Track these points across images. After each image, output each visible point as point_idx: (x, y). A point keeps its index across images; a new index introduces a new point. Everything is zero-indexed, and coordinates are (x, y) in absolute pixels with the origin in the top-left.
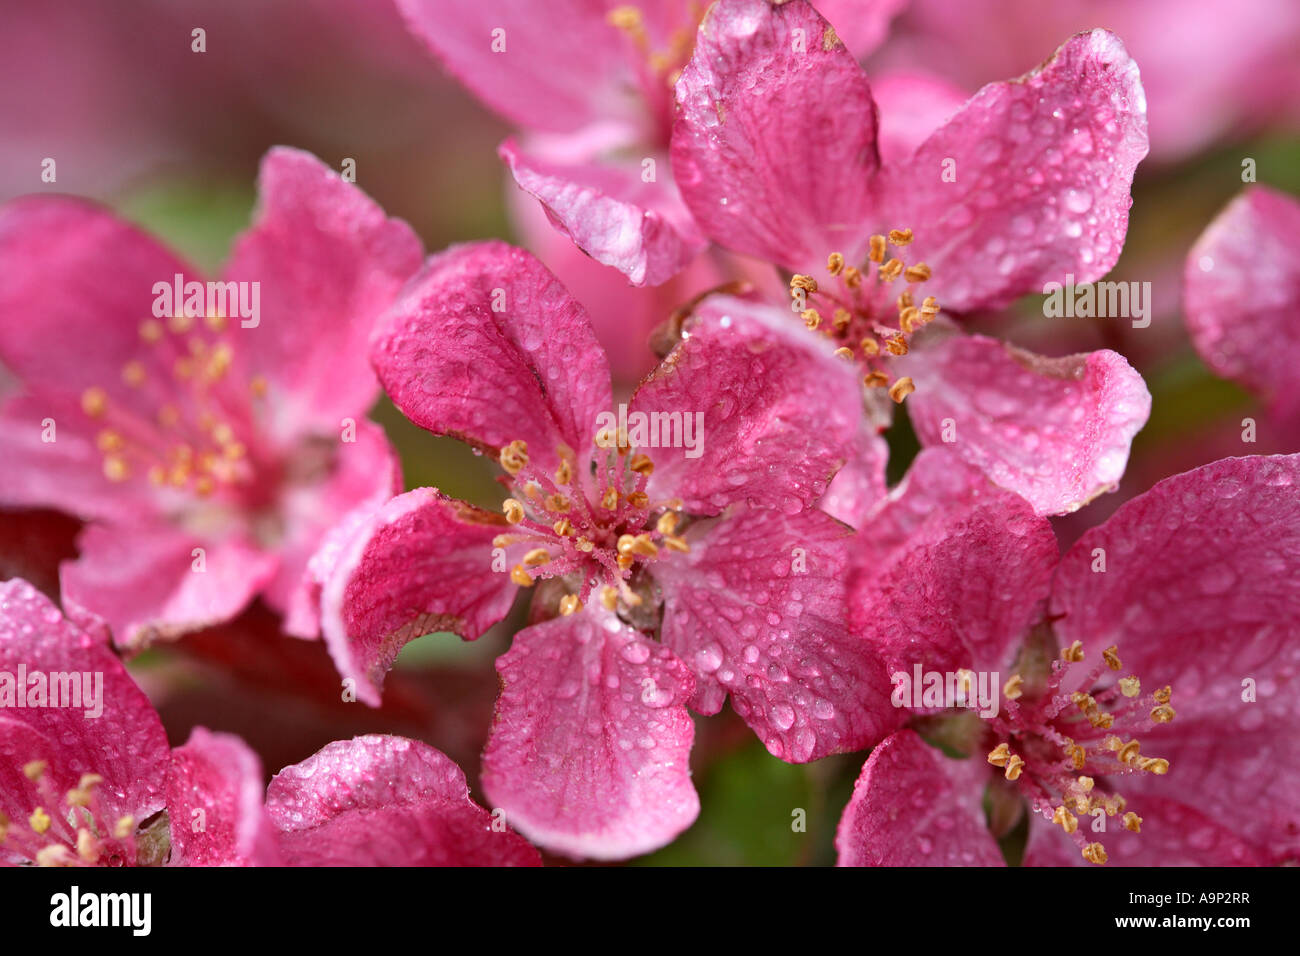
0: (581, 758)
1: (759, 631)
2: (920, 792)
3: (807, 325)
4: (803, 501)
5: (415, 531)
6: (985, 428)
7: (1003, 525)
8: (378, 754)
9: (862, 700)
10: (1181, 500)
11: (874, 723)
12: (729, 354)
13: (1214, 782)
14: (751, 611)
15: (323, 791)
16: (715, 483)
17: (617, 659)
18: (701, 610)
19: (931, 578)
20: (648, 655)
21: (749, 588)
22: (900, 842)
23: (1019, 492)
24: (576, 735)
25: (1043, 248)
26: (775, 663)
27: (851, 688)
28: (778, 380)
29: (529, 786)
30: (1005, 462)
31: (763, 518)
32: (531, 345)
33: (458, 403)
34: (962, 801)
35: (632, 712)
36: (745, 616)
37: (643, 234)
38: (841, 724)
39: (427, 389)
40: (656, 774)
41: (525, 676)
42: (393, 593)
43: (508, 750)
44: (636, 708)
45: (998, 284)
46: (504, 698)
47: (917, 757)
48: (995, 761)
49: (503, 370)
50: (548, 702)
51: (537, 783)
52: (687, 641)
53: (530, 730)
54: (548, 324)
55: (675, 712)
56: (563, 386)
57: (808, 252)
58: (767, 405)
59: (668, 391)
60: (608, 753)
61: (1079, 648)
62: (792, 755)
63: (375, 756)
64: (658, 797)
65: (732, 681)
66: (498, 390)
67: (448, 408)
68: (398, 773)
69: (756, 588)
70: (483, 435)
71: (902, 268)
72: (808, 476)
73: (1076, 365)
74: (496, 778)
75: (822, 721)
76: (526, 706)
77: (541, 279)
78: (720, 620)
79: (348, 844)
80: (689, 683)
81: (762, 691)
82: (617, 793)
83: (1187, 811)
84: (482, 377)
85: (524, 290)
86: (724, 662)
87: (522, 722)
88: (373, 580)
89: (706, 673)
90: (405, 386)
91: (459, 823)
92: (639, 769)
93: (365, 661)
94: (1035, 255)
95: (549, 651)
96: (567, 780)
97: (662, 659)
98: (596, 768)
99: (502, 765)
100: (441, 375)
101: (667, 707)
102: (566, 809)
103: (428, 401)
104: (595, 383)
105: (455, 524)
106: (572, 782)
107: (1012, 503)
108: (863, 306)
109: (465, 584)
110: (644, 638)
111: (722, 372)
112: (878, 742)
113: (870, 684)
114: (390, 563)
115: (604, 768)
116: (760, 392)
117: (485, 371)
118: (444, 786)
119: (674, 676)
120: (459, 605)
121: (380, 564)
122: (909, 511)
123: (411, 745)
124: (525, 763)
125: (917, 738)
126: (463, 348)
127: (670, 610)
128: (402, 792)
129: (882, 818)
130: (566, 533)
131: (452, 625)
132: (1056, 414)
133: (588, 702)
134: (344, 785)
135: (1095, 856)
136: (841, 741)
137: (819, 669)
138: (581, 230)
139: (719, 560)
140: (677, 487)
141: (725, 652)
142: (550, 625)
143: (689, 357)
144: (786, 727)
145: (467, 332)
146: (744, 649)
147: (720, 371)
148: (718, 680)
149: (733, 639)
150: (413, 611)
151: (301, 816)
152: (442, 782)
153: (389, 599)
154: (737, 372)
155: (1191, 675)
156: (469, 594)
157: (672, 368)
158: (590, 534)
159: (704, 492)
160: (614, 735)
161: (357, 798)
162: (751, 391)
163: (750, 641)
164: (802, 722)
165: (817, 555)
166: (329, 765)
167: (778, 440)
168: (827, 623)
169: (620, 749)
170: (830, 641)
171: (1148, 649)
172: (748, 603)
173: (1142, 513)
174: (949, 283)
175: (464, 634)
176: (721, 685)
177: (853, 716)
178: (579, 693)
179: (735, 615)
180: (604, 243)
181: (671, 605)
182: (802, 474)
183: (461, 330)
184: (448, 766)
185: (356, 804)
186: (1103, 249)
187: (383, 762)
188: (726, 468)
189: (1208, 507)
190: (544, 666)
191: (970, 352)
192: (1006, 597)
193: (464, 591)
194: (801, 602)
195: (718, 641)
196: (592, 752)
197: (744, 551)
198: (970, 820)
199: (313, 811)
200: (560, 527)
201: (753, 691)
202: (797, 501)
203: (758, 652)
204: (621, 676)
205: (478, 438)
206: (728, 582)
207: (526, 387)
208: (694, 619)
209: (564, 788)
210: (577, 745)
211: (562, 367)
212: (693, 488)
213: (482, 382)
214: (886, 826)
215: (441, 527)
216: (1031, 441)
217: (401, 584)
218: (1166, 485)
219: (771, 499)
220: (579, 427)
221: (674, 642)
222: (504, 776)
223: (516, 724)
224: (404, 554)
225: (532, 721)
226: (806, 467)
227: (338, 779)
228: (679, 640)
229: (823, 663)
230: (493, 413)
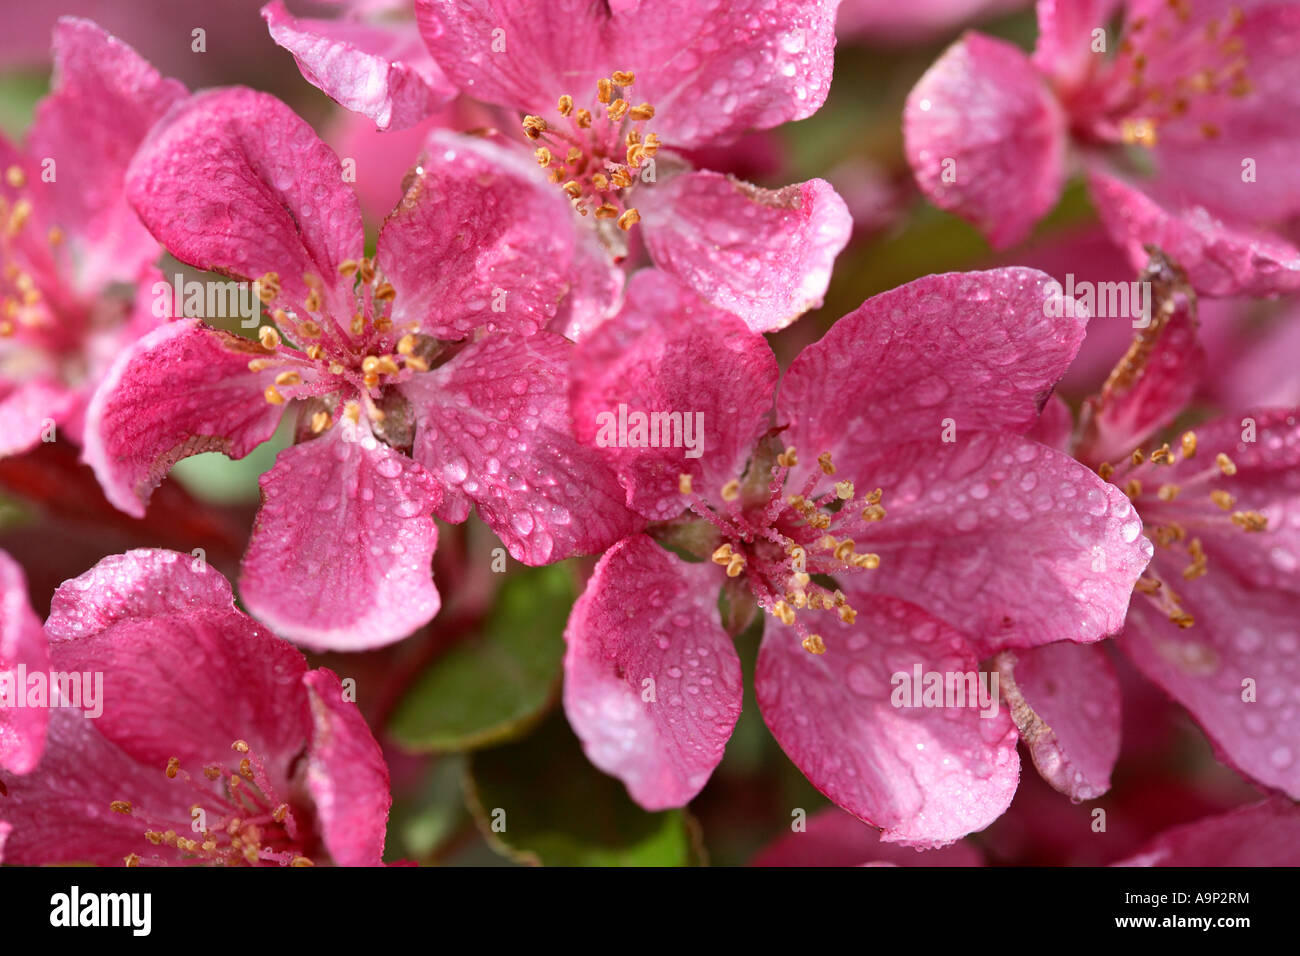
0: (337, 565)
1: (500, 445)
2: (657, 592)
3: (540, 163)
4: (537, 323)
5: (185, 360)
6: (713, 256)
7: (722, 342)
8: (148, 566)
9: (596, 506)
10: (889, 316)
11: (609, 528)
12: (464, 188)
13: (935, 581)
14: (493, 427)
15: (100, 601)
16: (457, 309)
17: (372, 474)
18: (449, 427)
19: (656, 392)
20: (400, 470)
21: (492, 406)
22: (637, 638)
23: (740, 313)
24: (335, 544)
25: (761, 87)
26: (513, 473)
27: (585, 496)
28: (508, 210)
29: (287, 590)
30: (729, 286)
31: (506, 342)
32: (284, 185)
33: (221, 242)
34: (699, 602)
35: (384, 521)
36: (489, 432)
37: (389, 83)
38: (577, 529)
39: (191, 229)
40: (403, 577)
41: (285, 491)
42: (165, 418)
43: (267, 558)
44: (389, 518)
45: (723, 122)
46: (266, 511)
47: (653, 560)
48: (718, 559)
49: (262, 210)
50: (308, 514)
51: (294, 587)
52: (436, 456)
53: (290, 539)
54: (298, 166)
55: (423, 521)
56: (316, 223)
57: (547, 97)
58: (501, 235)
59: (412, 225)
60: (361, 560)
61: (794, 454)
62: (532, 559)
63: (145, 568)
64: (404, 598)
65: (476, 492)
66: (260, 229)
67: (212, 246)
68: (166, 583)
69: (498, 406)
70: (246, 271)
71: (626, 108)
72: (540, 300)
73: (793, 194)
74: (254, 583)
75: (559, 526)
76: (286, 517)
77: (290, 123)
78: (466, 435)
79: (131, 653)
80: (436, 494)
81: (504, 499)
82: (368, 595)
83: (909, 607)
84: (243, 217)
85: (273, 134)
86: (469, 474)
87: (281, 532)
88: (146, 405)
89: (453, 484)
90: (168, 225)
91: (231, 631)
92: (387, 572)
93: (134, 477)
94: (754, 94)
95: (309, 469)
96: (323, 586)
97: (414, 473)
98: (351, 573)
99: (261, 571)
100: (203, 215)
101: (416, 516)
102: (320, 610)
103: (191, 239)
104: (346, 222)
105: (223, 352)
106: (328, 586)
107: (727, 321)
108: (598, 146)
109: (232, 408)
110: (397, 454)
111: (460, 206)
112: (612, 544)
113: (603, 491)
114: (163, 389)
115: (358, 573)
116: (494, 224)
117: (246, 211)
118: (211, 596)
119: (424, 489)
120: (227, 428)
121: (152, 390)
122: (624, 328)
123: (179, 558)
124: (283, 569)
125: (652, 542)
126: (223, 190)
127: (421, 428)
128: (172, 601)
129: (618, 615)
130: (317, 356)
131: (221, 446)
132: (776, 241)
133: (346, 514)
134: (118, 596)
135: (814, 647)
136: (577, 545)
137: (555, 477)
138: (331, 81)
139: (466, 381)
140: (425, 315)
141: (470, 466)
142: (312, 444)
143: (428, 193)
144: (526, 533)
145: (225, 174)
146: (487, 460)
147: (458, 205)
148: (464, 492)
149: (477, 453)
150: (183, 433)
151: (81, 626)
152: (209, 591)
153: (162, 423)
154: (474, 206)
155: (912, 481)
156: (235, 417)
157: (413, 203)
158: (346, 360)
159: (448, 319)
160: (367, 543)
161: (130, 607)
162: (485, 223)
163: (492, 454)
164: (541, 528)
165: (553, 374)
166: (104, 578)
167: (509, 266)
168: (561, 436)
169: (372, 555)
170: (564, 452)
171: (871, 459)
172: (491, 420)
173: (854, 329)
174: (680, 124)
175: (232, 453)
176: (467, 495)
177: (589, 521)
178: (338, 506)
179: (479, 431)
180: (352, 92)
181: (422, 423)
182: (534, 298)
183: (219, 173)
184: (214, 576)
185: (129, 613)
186: (815, 87)
187: (152, 573)
188: (466, 295)
189: (915, 323)
190: (304, 481)
191: (700, 186)
192: (732, 411)
193: (232, 415)
194: (537, 416)
195: (464, 455)
196: (349, 559)
197: (487, 372)
198: (706, 618)
199: (91, 620)
200: (312, 351)
201: (496, 500)
202: (532, 325)
203: (499, 464)
204: (375, 489)
205: (242, 273)
206: (473, 401)
207: (284, 225)
208: (443, 436)
209: (320, 593)
210: (335, 554)
211: (314, 206)
212: (439, 315)
213: (243, 222)
214: (624, 623)
215: (209, 355)
216: (754, 266)
217: (173, 410)
218: (874, 303)
219: (509, 322)
220: (333, 261)
221: (424, 458)
222: (261, 580)
223: (276, 534)
224: (175, 381)
225: (291, 531)
226: (538, 292)
227: (112, 589)
228: (429, 455)
229: (559, 473)
230: (255, 250)
